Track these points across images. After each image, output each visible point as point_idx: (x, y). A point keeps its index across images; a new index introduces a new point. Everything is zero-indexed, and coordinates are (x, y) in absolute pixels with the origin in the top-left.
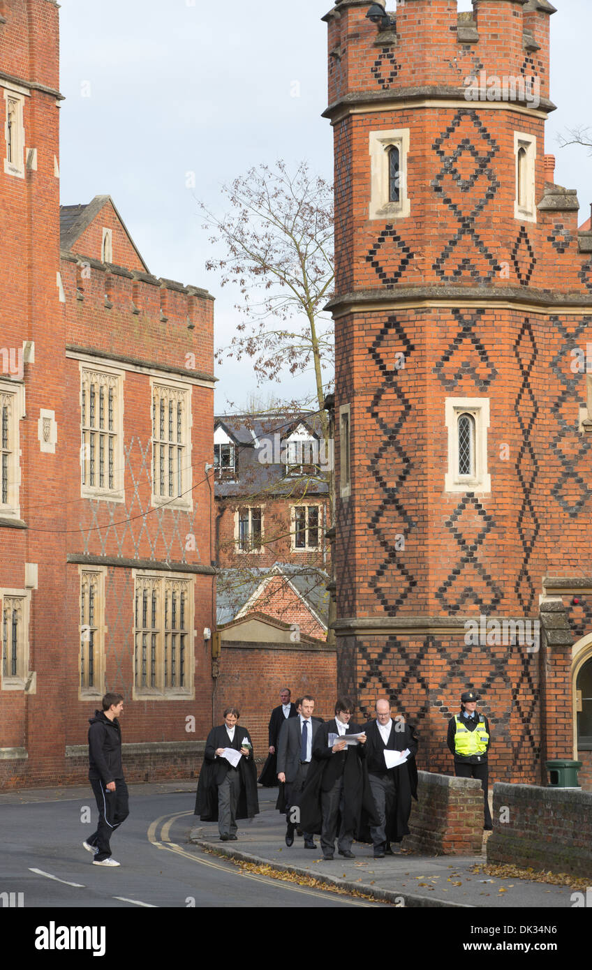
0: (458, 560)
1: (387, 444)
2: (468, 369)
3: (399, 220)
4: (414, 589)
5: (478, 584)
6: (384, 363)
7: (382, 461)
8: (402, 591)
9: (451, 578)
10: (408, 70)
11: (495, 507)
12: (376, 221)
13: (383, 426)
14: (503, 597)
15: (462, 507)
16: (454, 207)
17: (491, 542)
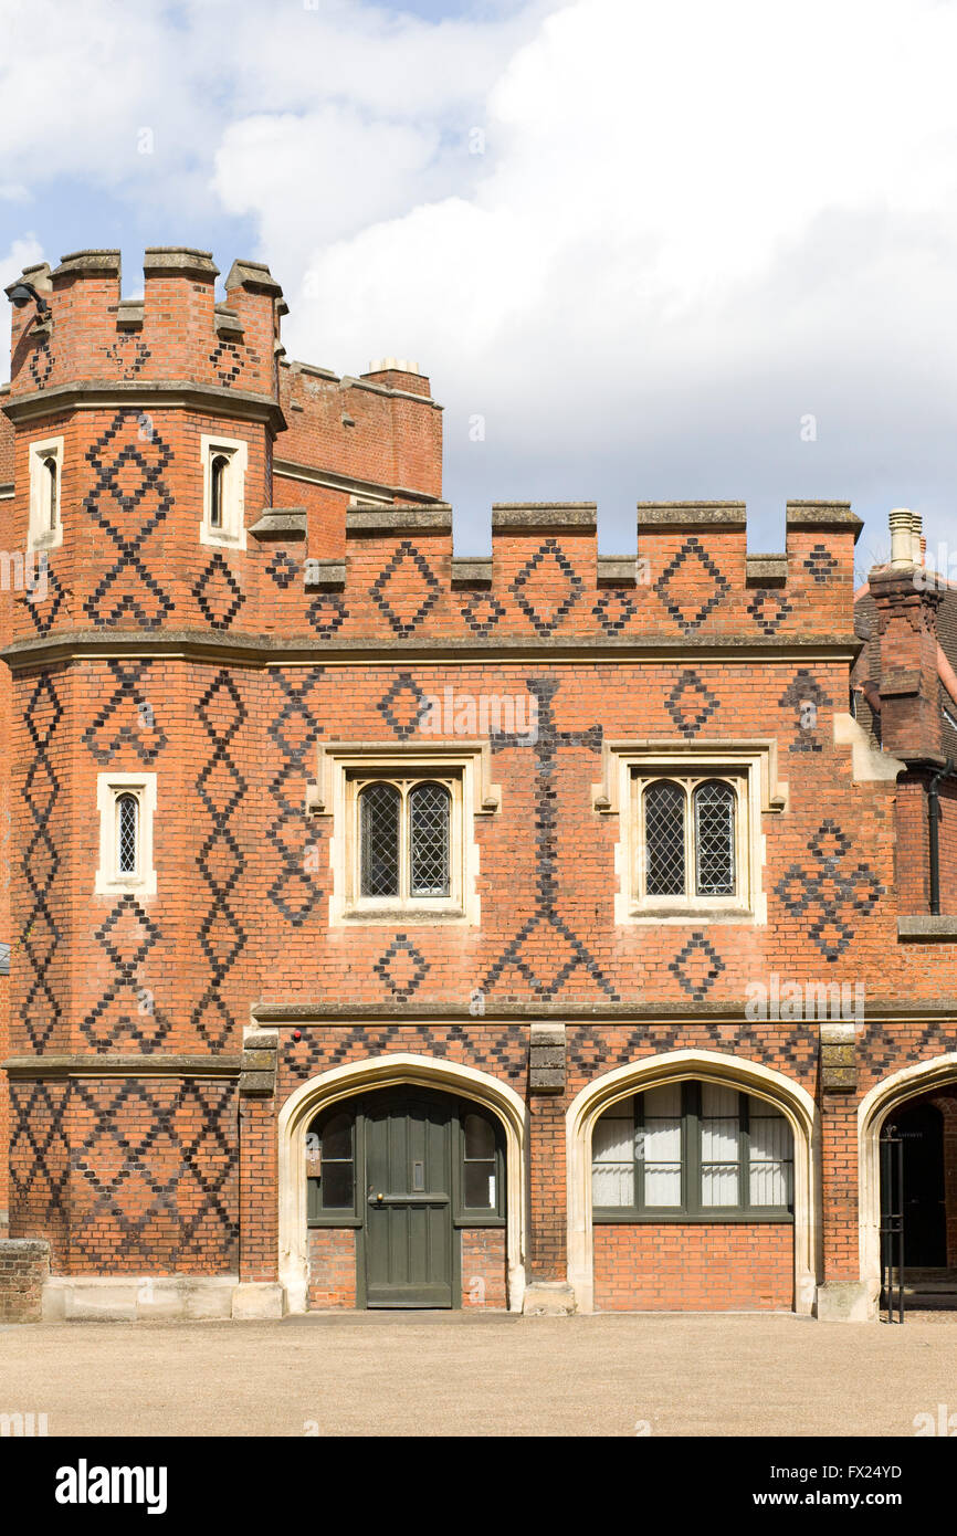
0: (112, 982)
1: (38, 834)
2: (128, 736)
3: (52, 551)
4: (59, 1019)
5: (139, 1014)
6: (37, 731)
7: (33, 856)
8: (49, 1022)
9: (101, 1005)
10: (61, 364)
11: (162, 913)
13: (35, 811)
14: (170, 1030)
15: (117, 913)
16: (113, 531)
17: (156, 958)
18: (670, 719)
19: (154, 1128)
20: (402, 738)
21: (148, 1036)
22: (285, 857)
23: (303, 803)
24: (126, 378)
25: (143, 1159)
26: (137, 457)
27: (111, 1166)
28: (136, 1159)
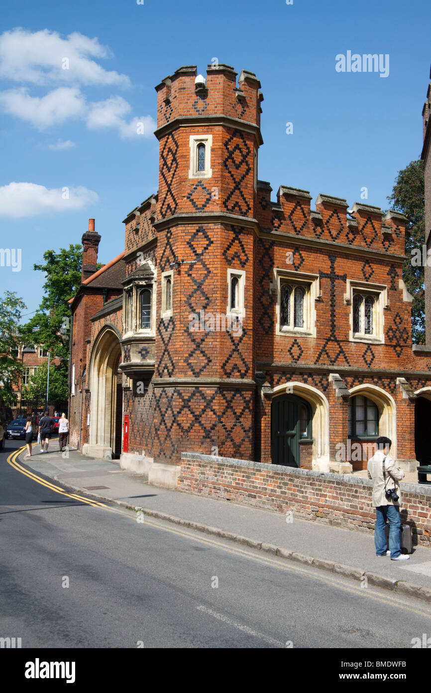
0: (231, 350)
1: (196, 290)
2: (236, 256)
3: (206, 179)
4: (210, 364)
5: (240, 363)
6: (196, 249)
7: (193, 298)
8: (203, 364)
9: (228, 359)
10: (213, 106)
11: (247, 325)
12: (193, 180)
13: (195, 281)
14: (249, 370)
16: (232, 176)
17: (245, 342)
18: (362, 275)
19: (244, 407)
20: (296, 270)
21: (243, 372)
22: (264, 308)
23: (269, 289)
24: (239, 118)
25: (241, 419)
26: (240, 149)
27: (231, 422)
28: (239, 419)
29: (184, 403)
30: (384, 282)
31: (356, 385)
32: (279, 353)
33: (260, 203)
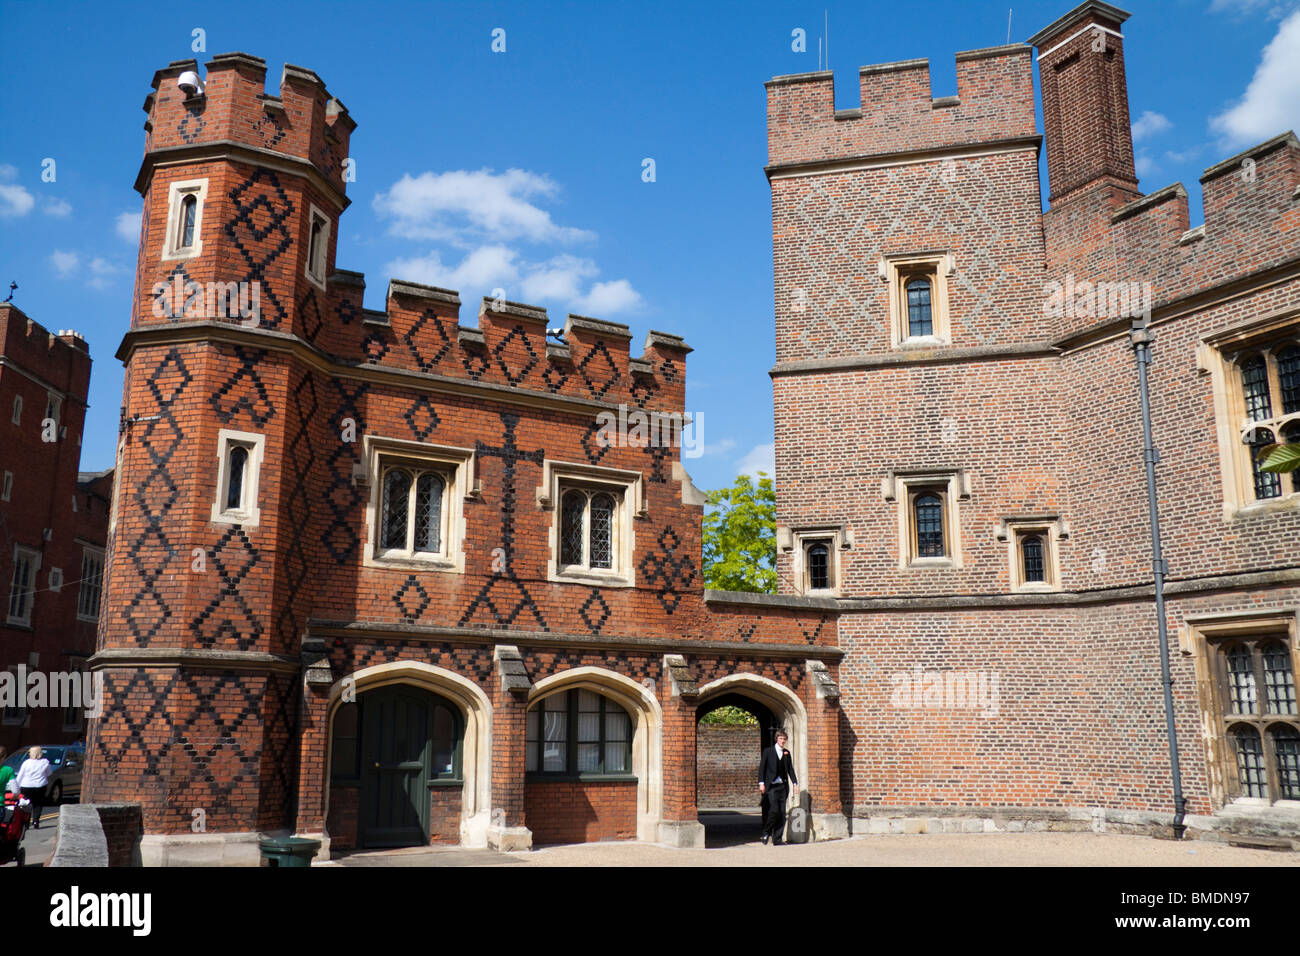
0: (218, 592)
1: (155, 473)
2: (245, 404)
3: (190, 260)
4: (169, 619)
5: (238, 618)
6: (161, 393)
7: (148, 489)
8: (156, 621)
9: (210, 610)
10: (214, 126)
11: (261, 541)
13: (153, 454)
14: (263, 633)
15: (227, 538)
16: (245, 253)
17: (255, 576)
18: (583, 452)
19: (245, 710)
20: (420, 440)
21: (246, 636)
22: (336, 513)
23: (350, 475)
24: (266, 147)
25: (235, 735)
26: (268, 205)
27: (207, 741)
28: (229, 735)
29: (116, 702)
30: (636, 466)
31: (562, 670)
32: (369, 602)
33: (338, 310)
